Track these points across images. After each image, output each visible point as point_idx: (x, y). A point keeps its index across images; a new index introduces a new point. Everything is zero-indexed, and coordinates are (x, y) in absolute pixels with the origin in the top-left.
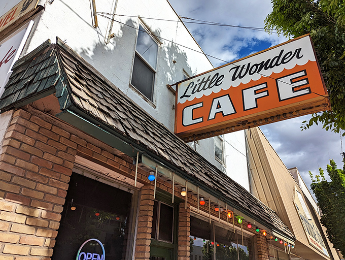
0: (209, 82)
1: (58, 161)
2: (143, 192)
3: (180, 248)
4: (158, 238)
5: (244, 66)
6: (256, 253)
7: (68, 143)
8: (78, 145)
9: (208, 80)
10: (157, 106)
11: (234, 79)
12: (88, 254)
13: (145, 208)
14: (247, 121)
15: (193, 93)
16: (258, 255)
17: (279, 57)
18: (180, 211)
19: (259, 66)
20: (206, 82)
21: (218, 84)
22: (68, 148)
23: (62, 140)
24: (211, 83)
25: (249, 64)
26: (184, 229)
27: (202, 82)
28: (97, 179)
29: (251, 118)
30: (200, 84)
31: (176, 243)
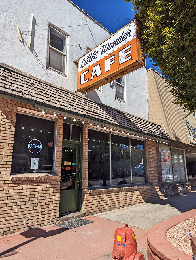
0: (91, 57)
1: (9, 110)
2: (58, 120)
3: (84, 144)
4: (71, 140)
5: (107, 44)
6: (147, 148)
7: (12, 102)
8: (17, 103)
9: (91, 56)
10: (67, 75)
11: (102, 54)
12: (33, 145)
13: (59, 127)
14: (107, 78)
15: (85, 65)
16: (148, 149)
17: (121, 37)
18: (84, 128)
19: (113, 44)
20: (90, 57)
21: (95, 57)
22: (12, 105)
23: (9, 101)
24: (92, 58)
25: (109, 43)
26: (85, 135)
27: (89, 57)
28: (33, 116)
29: (108, 76)
30: (88, 58)
31: (82, 142)
